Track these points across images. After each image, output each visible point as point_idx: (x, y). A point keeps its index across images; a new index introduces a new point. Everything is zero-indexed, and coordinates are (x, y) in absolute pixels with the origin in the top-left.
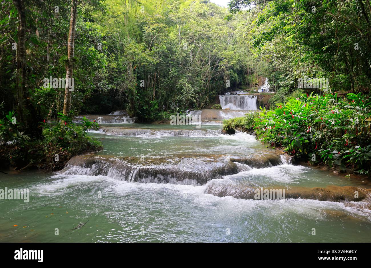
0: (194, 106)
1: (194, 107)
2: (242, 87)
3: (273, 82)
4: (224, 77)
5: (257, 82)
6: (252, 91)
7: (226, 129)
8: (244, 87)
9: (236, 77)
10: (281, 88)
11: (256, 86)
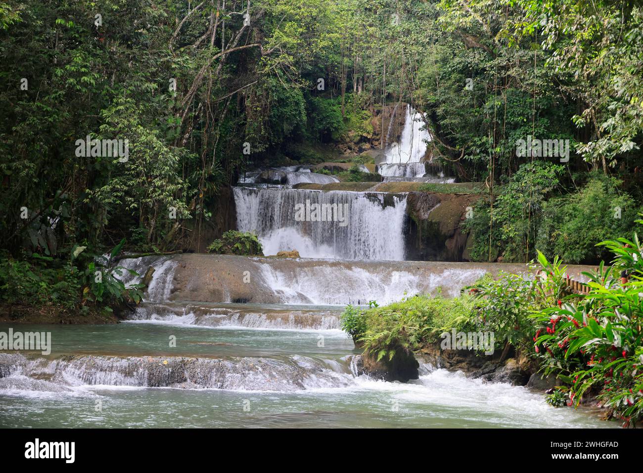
0: (134, 237)
1: (136, 242)
2: (301, 149)
3: (491, 140)
4: (248, 103)
5: (370, 128)
6: (353, 172)
7: (382, 354)
8: (312, 152)
9: (297, 104)
10: (528, 167)
11: (361, 150)
